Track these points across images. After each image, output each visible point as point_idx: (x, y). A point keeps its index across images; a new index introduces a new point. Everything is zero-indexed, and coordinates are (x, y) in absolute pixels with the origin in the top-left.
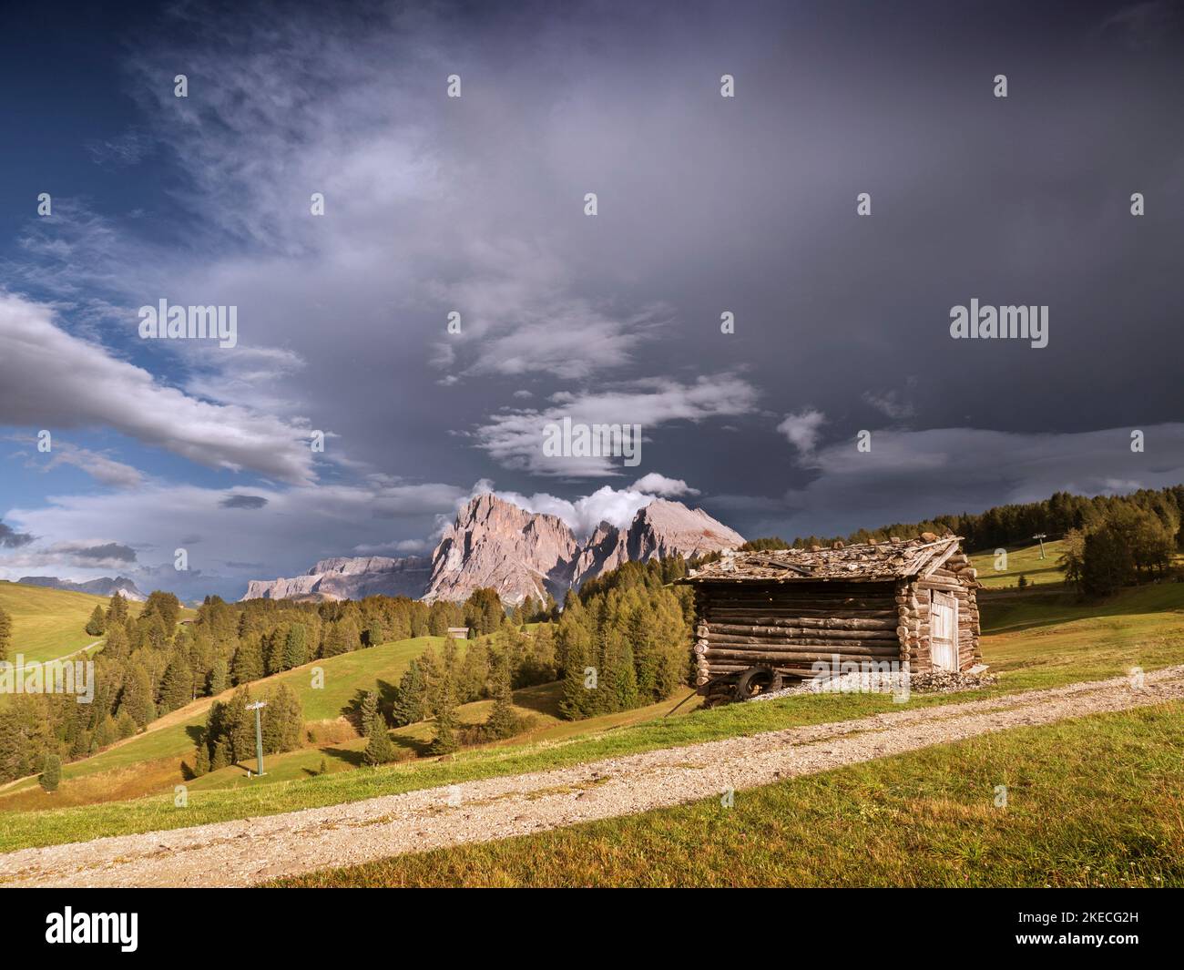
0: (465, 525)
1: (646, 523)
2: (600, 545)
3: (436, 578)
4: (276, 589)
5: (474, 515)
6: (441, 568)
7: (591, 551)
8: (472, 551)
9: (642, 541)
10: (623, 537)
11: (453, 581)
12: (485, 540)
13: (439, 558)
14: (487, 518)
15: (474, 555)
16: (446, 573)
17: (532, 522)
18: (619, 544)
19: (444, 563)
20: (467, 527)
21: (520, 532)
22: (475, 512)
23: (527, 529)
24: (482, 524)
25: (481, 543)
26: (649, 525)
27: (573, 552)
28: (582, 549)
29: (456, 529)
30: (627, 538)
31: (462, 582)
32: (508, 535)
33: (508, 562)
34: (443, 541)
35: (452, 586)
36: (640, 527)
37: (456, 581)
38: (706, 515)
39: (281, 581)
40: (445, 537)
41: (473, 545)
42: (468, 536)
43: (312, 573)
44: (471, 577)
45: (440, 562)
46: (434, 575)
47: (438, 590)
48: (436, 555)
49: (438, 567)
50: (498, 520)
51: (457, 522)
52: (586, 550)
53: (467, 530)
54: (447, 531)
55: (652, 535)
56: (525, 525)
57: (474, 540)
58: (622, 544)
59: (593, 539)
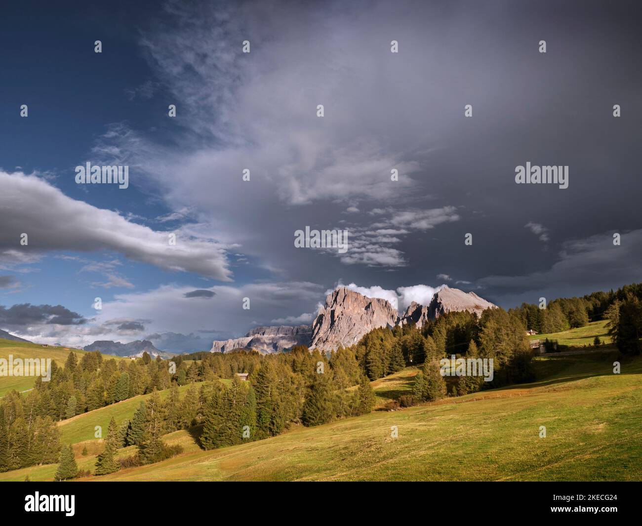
0: (331, 306)
1: (438, 302)
2: (411, 316)
3: (315, 338)
4: (228, 345)
5: (335, 300)
6: (318, 332)
7: (405, 319)
8: (335, 321)
9: (437, 313)
10: (425, 311)
11: (324, 339)
12: (342, 315)
13: (316, 325)
14: (343, 301)
15: (336, 323)
16: (321, 334)
17: (370, 303)
18: (422, 316)
19: (319, 329)
20: (332, 307)
21: (363, 309)
22: (336, 298)
23: (367, 308)
24: (340, 305)
25: (340, 316)
26: (440, 303)
27: (396, 320)
28: (401, 319)
29: (326, 309)
30: (427, 311)
31: (329, 339)
32: (356, 311)
33: (356, 327)
34: (318, 315)
35: (324, 342)
36: (435, 304)
37: (327, 339)
38: (476, 296)
39: (230, 341)
40: (319, 313)
41: (336, 318)
42: (333, 312)
43: (248, 336)
44: (335, 337)
45: (317, 328)
46: (314, 336)
47: (316, 344)
48: (314, 324)
49: (316, 331)
50: (350, 302)
51: (326, 305)
52: (403, 319)
53: (332, 309)
54: (321, 309)
55: (443, 309)
56: (366, 305)
57: (336, 314)
58: (424, 315)
59: (407, 313)
